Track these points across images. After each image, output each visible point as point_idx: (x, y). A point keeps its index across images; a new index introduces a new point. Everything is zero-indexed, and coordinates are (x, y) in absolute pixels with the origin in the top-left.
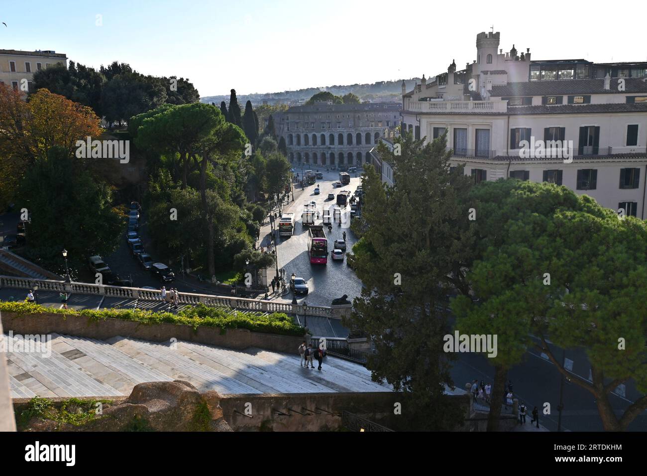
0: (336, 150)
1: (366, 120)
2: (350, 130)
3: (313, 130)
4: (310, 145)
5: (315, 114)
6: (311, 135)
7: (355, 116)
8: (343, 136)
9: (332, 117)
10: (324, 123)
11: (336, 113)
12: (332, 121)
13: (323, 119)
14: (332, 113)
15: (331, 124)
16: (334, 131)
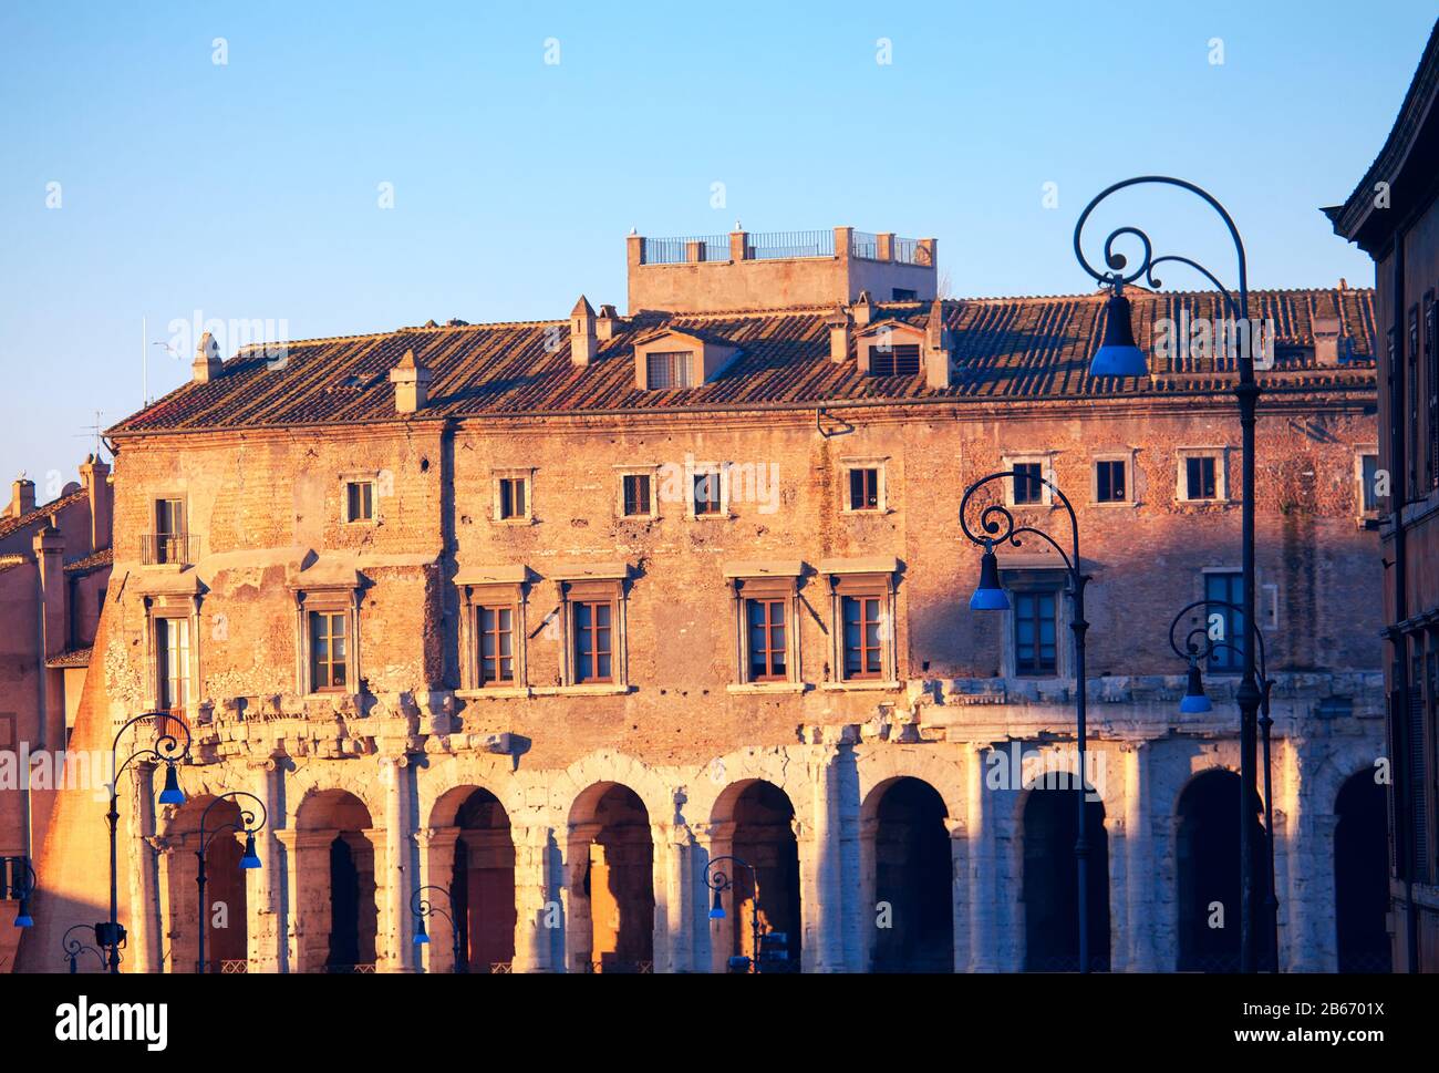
3: (595, 716)
5: (633, 448)
6: (554, 801)
7: (1308, 484)
8: (1110, 825)
9: (920, 493)
10: (782, 600)
11: (988, 432)
12: (914, 550)
13: (760, 520)
14: (907, 428)
15: (900, 603)
16: (952, 735)
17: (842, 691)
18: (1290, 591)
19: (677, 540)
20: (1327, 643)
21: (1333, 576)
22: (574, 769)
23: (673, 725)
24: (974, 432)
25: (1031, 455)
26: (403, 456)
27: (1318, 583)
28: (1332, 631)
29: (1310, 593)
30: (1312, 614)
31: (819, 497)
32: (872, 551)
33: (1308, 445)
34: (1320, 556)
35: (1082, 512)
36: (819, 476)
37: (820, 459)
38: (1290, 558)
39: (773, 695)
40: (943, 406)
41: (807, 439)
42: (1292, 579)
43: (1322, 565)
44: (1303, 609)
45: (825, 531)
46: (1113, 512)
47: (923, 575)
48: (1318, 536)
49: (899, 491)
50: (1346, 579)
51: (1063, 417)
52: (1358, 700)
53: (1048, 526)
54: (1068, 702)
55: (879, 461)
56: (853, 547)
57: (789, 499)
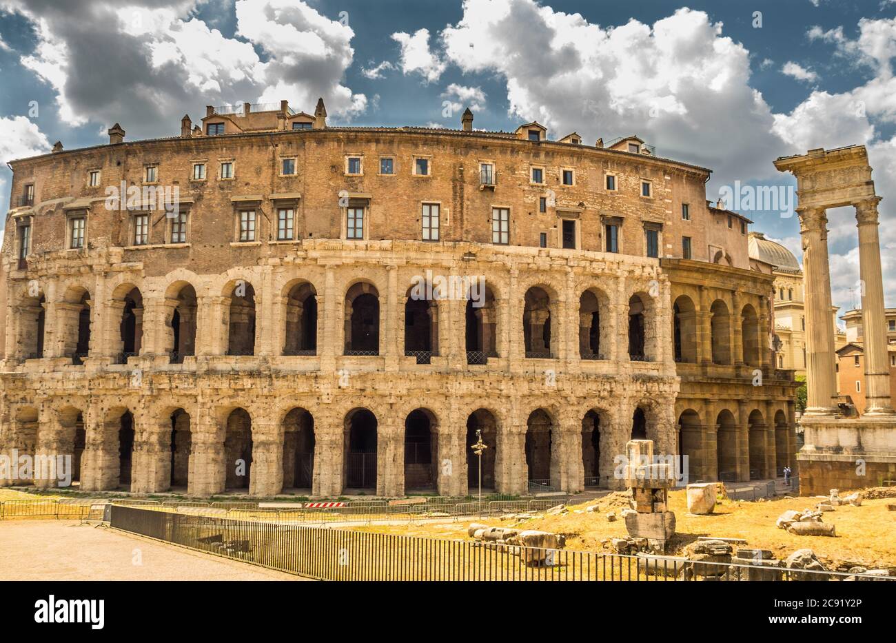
0: (325, 388)
1: (531, 199)
2: (430, 258)
3: (177, 256)
4: (152, 357)
5: (198, 153)
6: (159, 288)
7: (461, 172)
8: (381, 300)
9: (311, 168)
10: (254, 210)
11: (339, 146)
12: (308, 190)
13: (247, 180)
14: (307, 143)
15: (301, 210)
16: (320, 262)
17: (276, 244)
18: (454, 212)
19: (213, 188)
20: (467, 232)
21: (470, 207)
22: (168, 276)
23: (208, 259)
24: (333, 146)
25: (356, 155)
26: (111, 161)
27: (465, 209)
28: (469, 227)
29: (461, 212)
30: (462, 220)
31: (270, 171)
32: (291, 191)
33: (462, 159)
34: (465, 200)
35: (375, 178)
36: (271, 163)
37: (271, 157)
38: (454, 199)
39: (248, 247)
40: (322, 133)
41: (267, 149)
42: (455, 208)
43: (466, 203)
44: (458, 218)
45: (272, 184)
46: (388, 178)
47: (311, 199)
48: (465, 192)
49: (303, 167)
50: (475, 209)
51: (369, 141)
52: (478, 254)
53: (361, 182)
54: (367, 249)
55: (295, 156)
56: (283, 189)
57: (258, 172)
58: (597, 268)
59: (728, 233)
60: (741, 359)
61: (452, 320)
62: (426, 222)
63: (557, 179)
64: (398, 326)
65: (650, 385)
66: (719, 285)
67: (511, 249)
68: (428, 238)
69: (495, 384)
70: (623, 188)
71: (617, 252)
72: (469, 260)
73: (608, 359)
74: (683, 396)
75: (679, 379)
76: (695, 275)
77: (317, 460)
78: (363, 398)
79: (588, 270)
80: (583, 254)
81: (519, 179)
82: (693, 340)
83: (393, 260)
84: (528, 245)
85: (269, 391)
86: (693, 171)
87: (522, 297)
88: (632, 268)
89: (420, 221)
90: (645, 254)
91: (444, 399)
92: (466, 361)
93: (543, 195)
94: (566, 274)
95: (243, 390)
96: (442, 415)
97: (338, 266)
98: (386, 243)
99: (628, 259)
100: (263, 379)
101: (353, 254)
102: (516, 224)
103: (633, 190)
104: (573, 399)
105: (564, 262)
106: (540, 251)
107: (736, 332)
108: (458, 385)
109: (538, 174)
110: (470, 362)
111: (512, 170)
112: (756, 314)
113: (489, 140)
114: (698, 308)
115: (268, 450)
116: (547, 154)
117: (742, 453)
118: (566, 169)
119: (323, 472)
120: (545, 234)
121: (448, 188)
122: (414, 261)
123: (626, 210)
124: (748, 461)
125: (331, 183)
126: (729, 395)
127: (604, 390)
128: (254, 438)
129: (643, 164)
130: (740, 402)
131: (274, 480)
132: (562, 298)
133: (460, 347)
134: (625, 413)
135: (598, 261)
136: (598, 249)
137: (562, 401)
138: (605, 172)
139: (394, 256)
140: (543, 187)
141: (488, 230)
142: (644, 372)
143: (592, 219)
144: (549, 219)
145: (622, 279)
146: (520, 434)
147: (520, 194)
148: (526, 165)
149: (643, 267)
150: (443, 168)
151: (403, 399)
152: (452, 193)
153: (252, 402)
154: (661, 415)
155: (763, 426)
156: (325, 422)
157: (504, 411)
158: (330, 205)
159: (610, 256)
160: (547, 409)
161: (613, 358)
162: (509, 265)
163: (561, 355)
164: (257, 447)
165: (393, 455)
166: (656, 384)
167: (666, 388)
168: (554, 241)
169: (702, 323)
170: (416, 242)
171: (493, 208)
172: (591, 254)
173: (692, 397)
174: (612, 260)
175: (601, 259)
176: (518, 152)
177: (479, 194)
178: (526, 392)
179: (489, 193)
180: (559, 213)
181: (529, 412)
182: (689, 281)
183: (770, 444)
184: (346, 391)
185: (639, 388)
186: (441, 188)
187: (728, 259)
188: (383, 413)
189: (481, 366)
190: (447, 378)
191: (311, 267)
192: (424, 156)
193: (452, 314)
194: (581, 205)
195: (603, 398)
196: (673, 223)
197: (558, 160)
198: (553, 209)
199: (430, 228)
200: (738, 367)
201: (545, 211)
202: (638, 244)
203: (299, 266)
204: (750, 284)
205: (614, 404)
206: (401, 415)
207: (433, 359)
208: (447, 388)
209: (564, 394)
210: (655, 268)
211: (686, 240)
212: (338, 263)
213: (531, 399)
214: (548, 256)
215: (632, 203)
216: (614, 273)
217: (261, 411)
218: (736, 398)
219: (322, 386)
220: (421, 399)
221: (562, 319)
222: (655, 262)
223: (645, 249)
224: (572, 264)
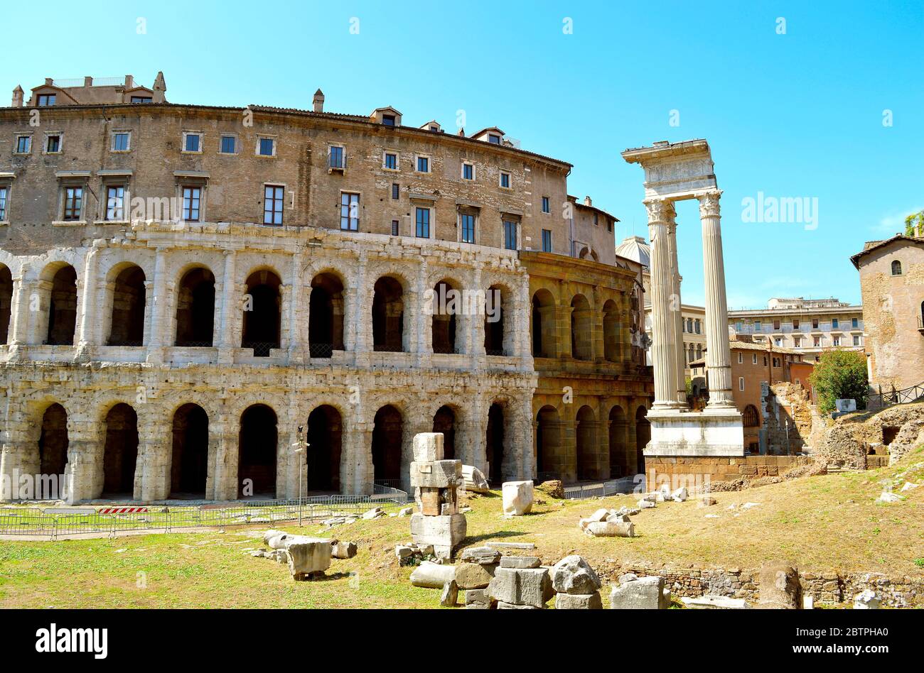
0: (150, 384)
1: (383, 185)
2: (271, 243)
5: (24, 125)
7: (309, 154)
8: (217, 286)
9: (145, 144)
10: (80, 188)
11: (177, 121)
12: (140, 167)
13: (75, 155)
14: (142, 118)
15: (132, 188)
16: (150, 244)
18: (299, 195)
19: (37, 162)
20: (313, 216)
21: (317, 190)
23: (27, 239)
24: (171, 121)
25: (195, 132)
27: (311, 193)
28: (315, 212)
29: (307, 196)
30: (307, 204)
31: (101, 146)
32: (122, 168)
33: (310, 140)
34: (312, 183)
35: (214, 156)
36: (102, 137)
37: (103, 130)
38: (300, 182)
39: (71, 227)
40: (158, 107)
41: (98, 122)
42: (300, 191)
43: (313, 186)
44: (304, 202)
45: (102, 159)
46: (228, 157)
47: (144, 176)
48: (312, 174)
49: (136, 143)
50: (322, 192)
51: (210, 118)
52: (324, 241)
53: (200, 160)
54: (202, 232)
55: (129, 131)
56: (114, 166)
57: (88, 146)
58: (451, 258)
59: (594, 229)
60: (602, 354)
61: (293, 309)
62: (269, 205)
63: (412, 166)
64: (235, 315)
65: (506, 380)
66: (579, 279)
67: (360, 236)
68: (270, 222)
69: (339, 379)
70: (481, 178)
71: (474, 242)
72: (314, 246)
73: (463, 353)
74: (541, 392)
75: (536, 374)
76: (555, 268)
77: (139, 461)
78: (192, 393)
79: (442, 260)
80: (436, 243)
81: (371, 164)
82: (553, 335)
83: (229, 244)
84: (379, 232)
85: (88, 384)
86: (554, 164)
87: (372, 287)
88: (489, 260)
89: (262, 204)
90: (503, 245)
91: (282, 395)
92: (308, 353)
93: (397, 182)
94: (419, 263)
95: (60, 383)
96: (280, 412)
97: (170, 250)
98: (224, 226)
99: (485, 250)
100: (80, 372)
101: (187, 237)
102: (366, 210)
103: (492, 180)
104: (423, 395)
105: (417, 251)
106: (391, 239)
107: (597, 328)
108: (298, 379)
109: (391, 159)
110: (313, 355)
111: (364, 154)
112: (617, 310)
113: (339, 122)
114: (557, 302)
115: (85, 450)
116: (402, 139)
117: (603, 449)
118: (422, 156)
119: (145, 475)
120: (397, 222)
121: (293, 171)
122: (254, 246)
123: (484, 200)
124: (608, 458)
125: (166, 161)
126: (589, 391)
127: (457, 385)
128: (70, 436)
129: (502, 154)
130: (600, 398)
131: (90, 483)
132: (414, 289)
133: (302, 339)
134: (479, 410)
135: (453, 251)
136: (453, 239)
137: (413, 397)
138: (463, 161)
139: (232, 240)
140: (396, 173)
141: (335, 215)
142: (500, 366)
143: (447, 208)
144: (402, 206)
145: (479, 271)
146: (366, 432)
147: (372, 179)
148: (378, 150)
149: (501, 259)
150: (290, 149)
151: (238, 394)
152: (298, 175)
153: (69, 396)
154: (517, 412)
155: (625, 422)
156: (150, 418)
157: (348, 407)
158: (164, 184)
159: (466, 247)
160: (396, 405)
161: (468, 352)
162: (358, 252)
163: (412, 348)
164: (72, 447)
165: (224, 455)
166: (513, 380)
167: (524, 383)
168: (406, 229)
169: (562, 317)
170: (256, 226)
171: (342, 193)
172: (445, 244)
173: (550, 392)
174: (468, 250)
175: (456, 249)
176: (370, 136)
177: (328, 178)
178: (373, 388)
179: (338, 177)
180: (413, 200)
181: (376, 408)
182: (550, 275)
183: (630, 440)
184: (174, 385)
185: (494, 384)
186: (286, 171)
187: (594, 255)
188: (214, 409)
189: (324, 359)
190: (286, 372)
191: (140, 250)
192: (269, 136)
193: (294, 302)
194: (436, 193)
195: (456, 394)
196: (533, 216)
197: (413, 145)
198: (406, 195)
199: (273, 212)
200: (598, 363)
201: (398, 198)
202: (496, 235)
203: (127, 248)
204: (612, 279)
205: (468, 400)
206: (234, 411)
207: (272, 351)
208: (286, 382)
209: (414, 389)
210: (513, 261)
211: (546, 234)
212: (170, 245)
213: (379, 394)
214: (400, 244)
215: (490, 194)
216: (470, 264)
217: (78, 407)
218: (595, 394)
219: (147, 380)
220: (258, 394)
221: (413, 311)
222: (514, 254)
223: (503, 240)
224: (425, 253)
